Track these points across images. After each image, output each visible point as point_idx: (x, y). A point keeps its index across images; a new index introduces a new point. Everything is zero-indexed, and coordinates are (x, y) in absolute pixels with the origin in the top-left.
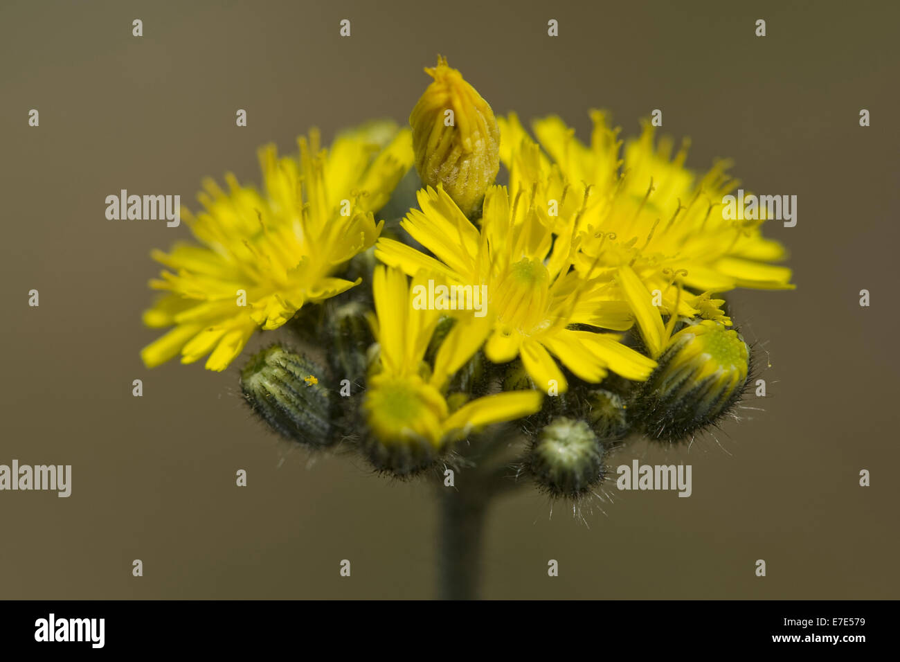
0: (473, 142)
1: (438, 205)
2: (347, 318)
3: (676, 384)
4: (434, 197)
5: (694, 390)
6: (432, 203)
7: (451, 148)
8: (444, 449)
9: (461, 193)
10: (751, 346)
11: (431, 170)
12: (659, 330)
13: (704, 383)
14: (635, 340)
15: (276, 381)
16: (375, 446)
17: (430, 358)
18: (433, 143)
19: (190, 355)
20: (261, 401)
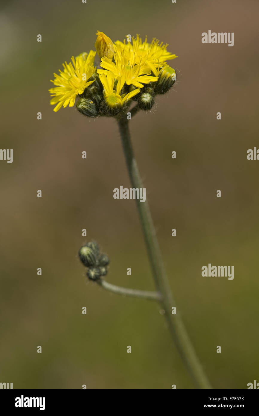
0: (109, 45)
1: (105, 60)
2: (93, 89)
3: (163, 80)
4: (104, 59)
5: (167, 80)
6: (104, 60)
7: (105, 48)
8: (124, 105)
9: (109, 56)
10: (175, 69)
11: (102, 54)
12: (156, 71)
13: (169, 78)
14: (152, 75)
15: (84, 105)
16: (111, 109)
17: (115, 89)
18: (101, 48)
19: (65, 105)
20: (83, 110)
